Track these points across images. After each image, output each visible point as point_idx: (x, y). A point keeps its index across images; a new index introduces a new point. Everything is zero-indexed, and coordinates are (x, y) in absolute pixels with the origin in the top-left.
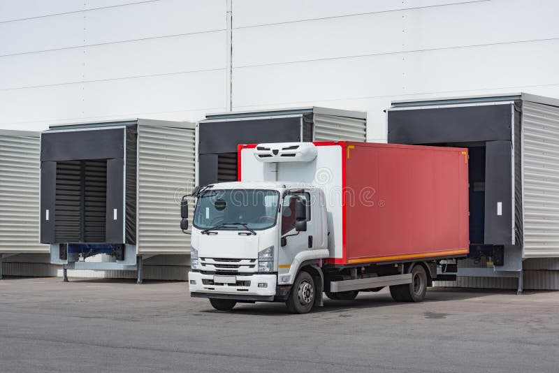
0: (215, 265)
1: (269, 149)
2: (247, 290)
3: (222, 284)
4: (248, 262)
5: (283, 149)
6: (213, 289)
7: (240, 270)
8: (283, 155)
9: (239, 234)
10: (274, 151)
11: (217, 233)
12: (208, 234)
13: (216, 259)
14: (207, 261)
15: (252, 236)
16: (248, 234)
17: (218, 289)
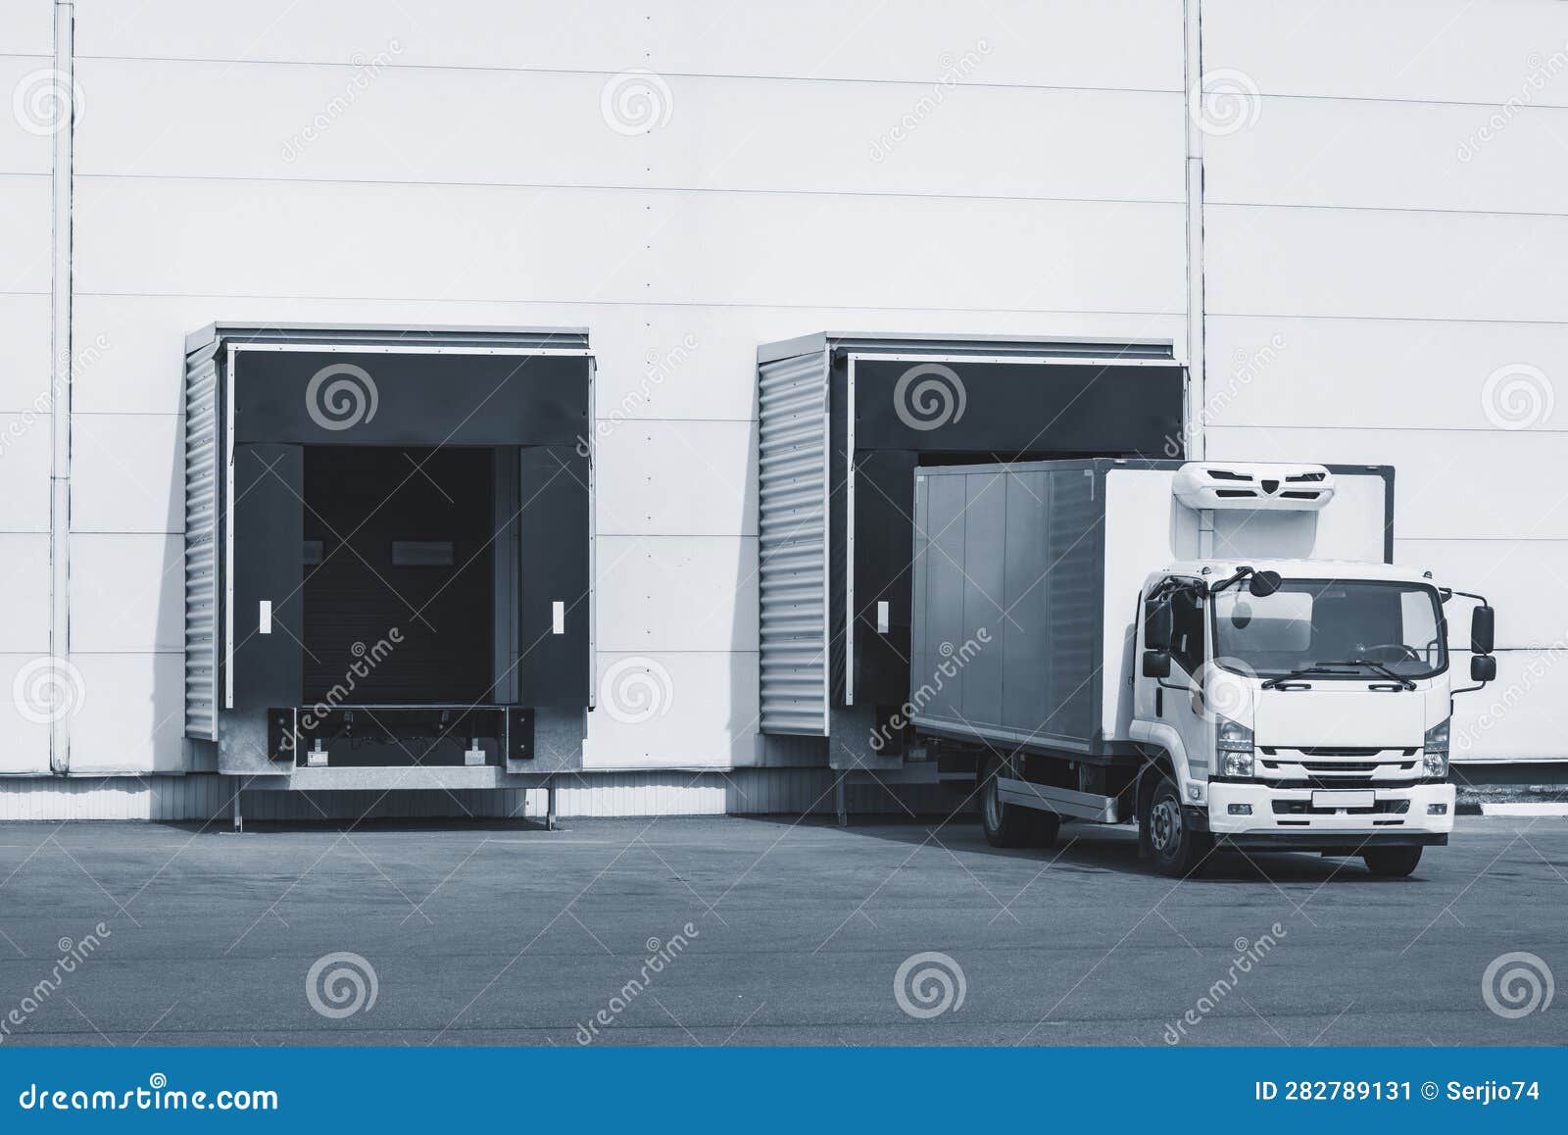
0: (1306, 764)
1: (1250, 478)
2: (1401, 822)
3: (1331, 811)
4: (1399, 756)
5: (1290, 479)
6: (1307, 823)
7: (1377, 774)
8: (1286, 495)
9: (1372, 688)
10: (1264, 483)
11: (1308, 687)
12: (1283, 688)
13: (1305, 750)
14: (1281, 755)
15: (1405, 693)
16: (1396, 689)
17: (1318, 823)
